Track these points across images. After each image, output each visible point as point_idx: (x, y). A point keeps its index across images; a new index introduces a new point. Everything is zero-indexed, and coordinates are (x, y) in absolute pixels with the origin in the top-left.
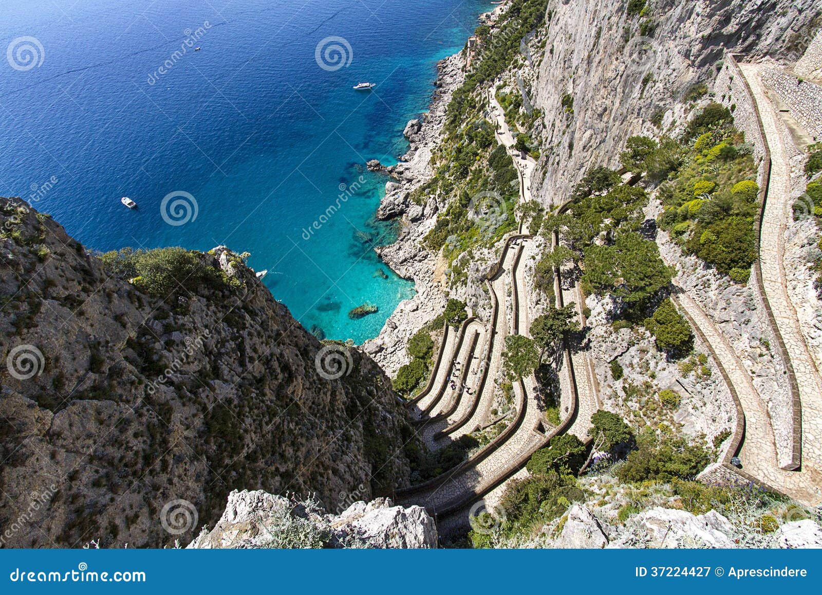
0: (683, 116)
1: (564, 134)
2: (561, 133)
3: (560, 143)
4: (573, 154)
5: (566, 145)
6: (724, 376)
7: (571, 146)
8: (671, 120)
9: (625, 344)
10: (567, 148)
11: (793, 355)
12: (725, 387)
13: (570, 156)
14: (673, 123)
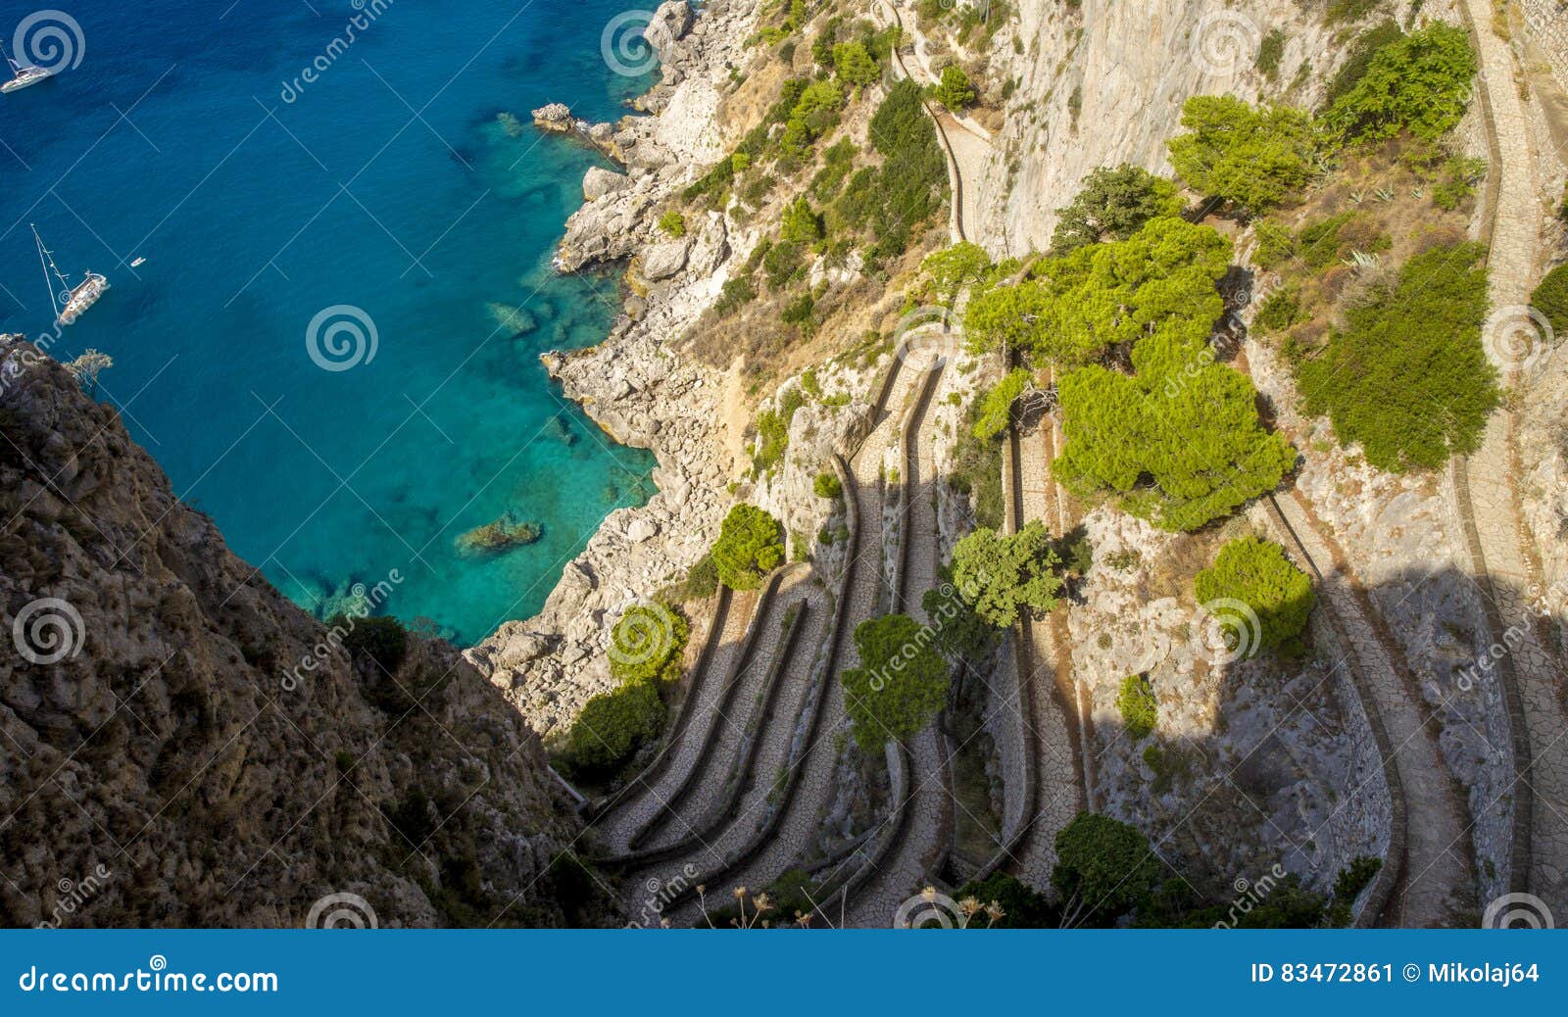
0: (1325, 55)
1: (1059, 72)
2: (1054, 70)
3: (1050, 93)
4: (1080, 128)
5: (1064, 100)
6: (1372, 722)
7: (1075, 104)
8: (1298, 61)
9: (1164, 641)
10: (1065, 110)
11: (1526, 667)
12: (1372, 751)
13: (1074, 128)
14: (1304, 70)
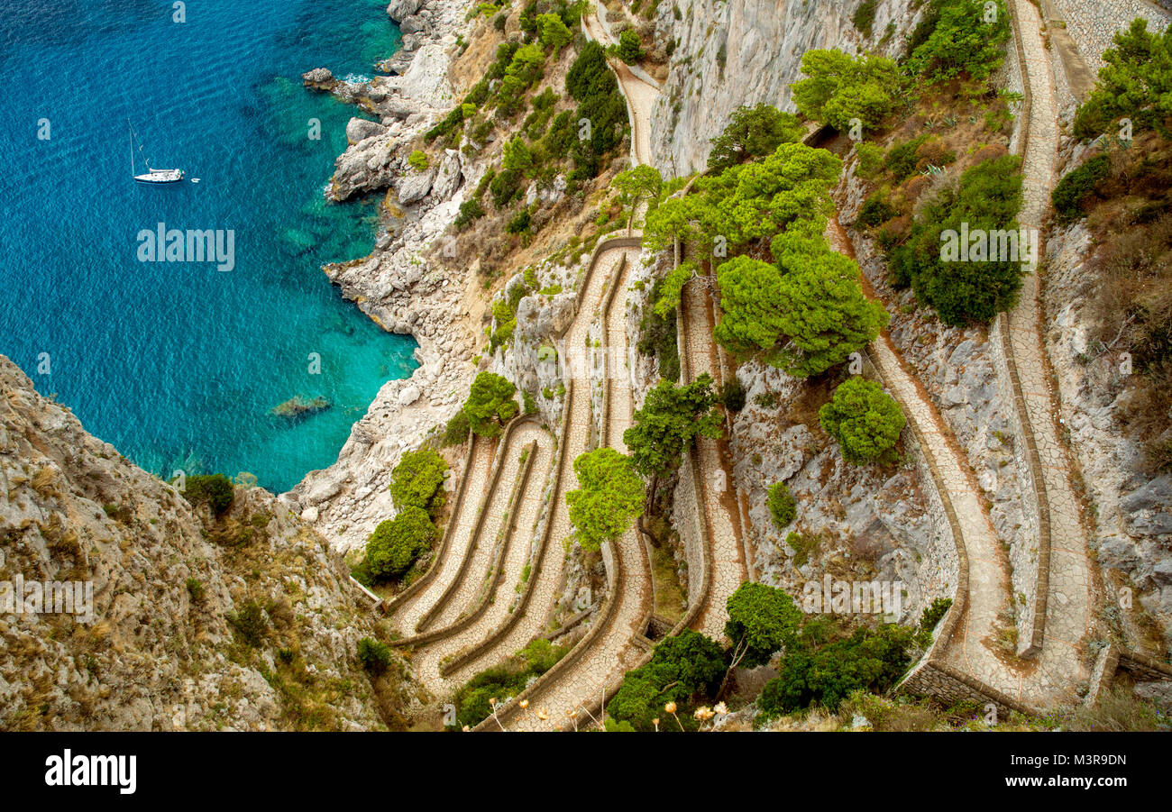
0: (906, 16)
1: (709, 34)
2: (705, 32)
3: (702, 50)
4: (726, 76)
5: (713, 55)
6: (945, 505)
7: (721, 59)
8: (886, 21)
9: (799, 455)
10: (714, 63)
11: (1047, 459)
12: (945, 527)
13: (721, 77)
14: (891, 29)
